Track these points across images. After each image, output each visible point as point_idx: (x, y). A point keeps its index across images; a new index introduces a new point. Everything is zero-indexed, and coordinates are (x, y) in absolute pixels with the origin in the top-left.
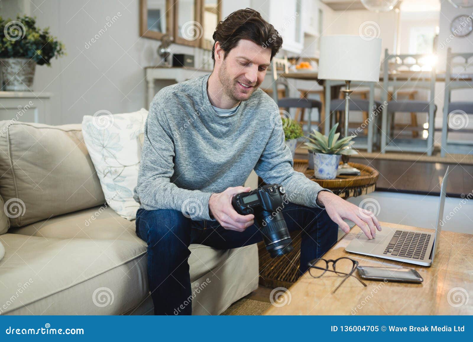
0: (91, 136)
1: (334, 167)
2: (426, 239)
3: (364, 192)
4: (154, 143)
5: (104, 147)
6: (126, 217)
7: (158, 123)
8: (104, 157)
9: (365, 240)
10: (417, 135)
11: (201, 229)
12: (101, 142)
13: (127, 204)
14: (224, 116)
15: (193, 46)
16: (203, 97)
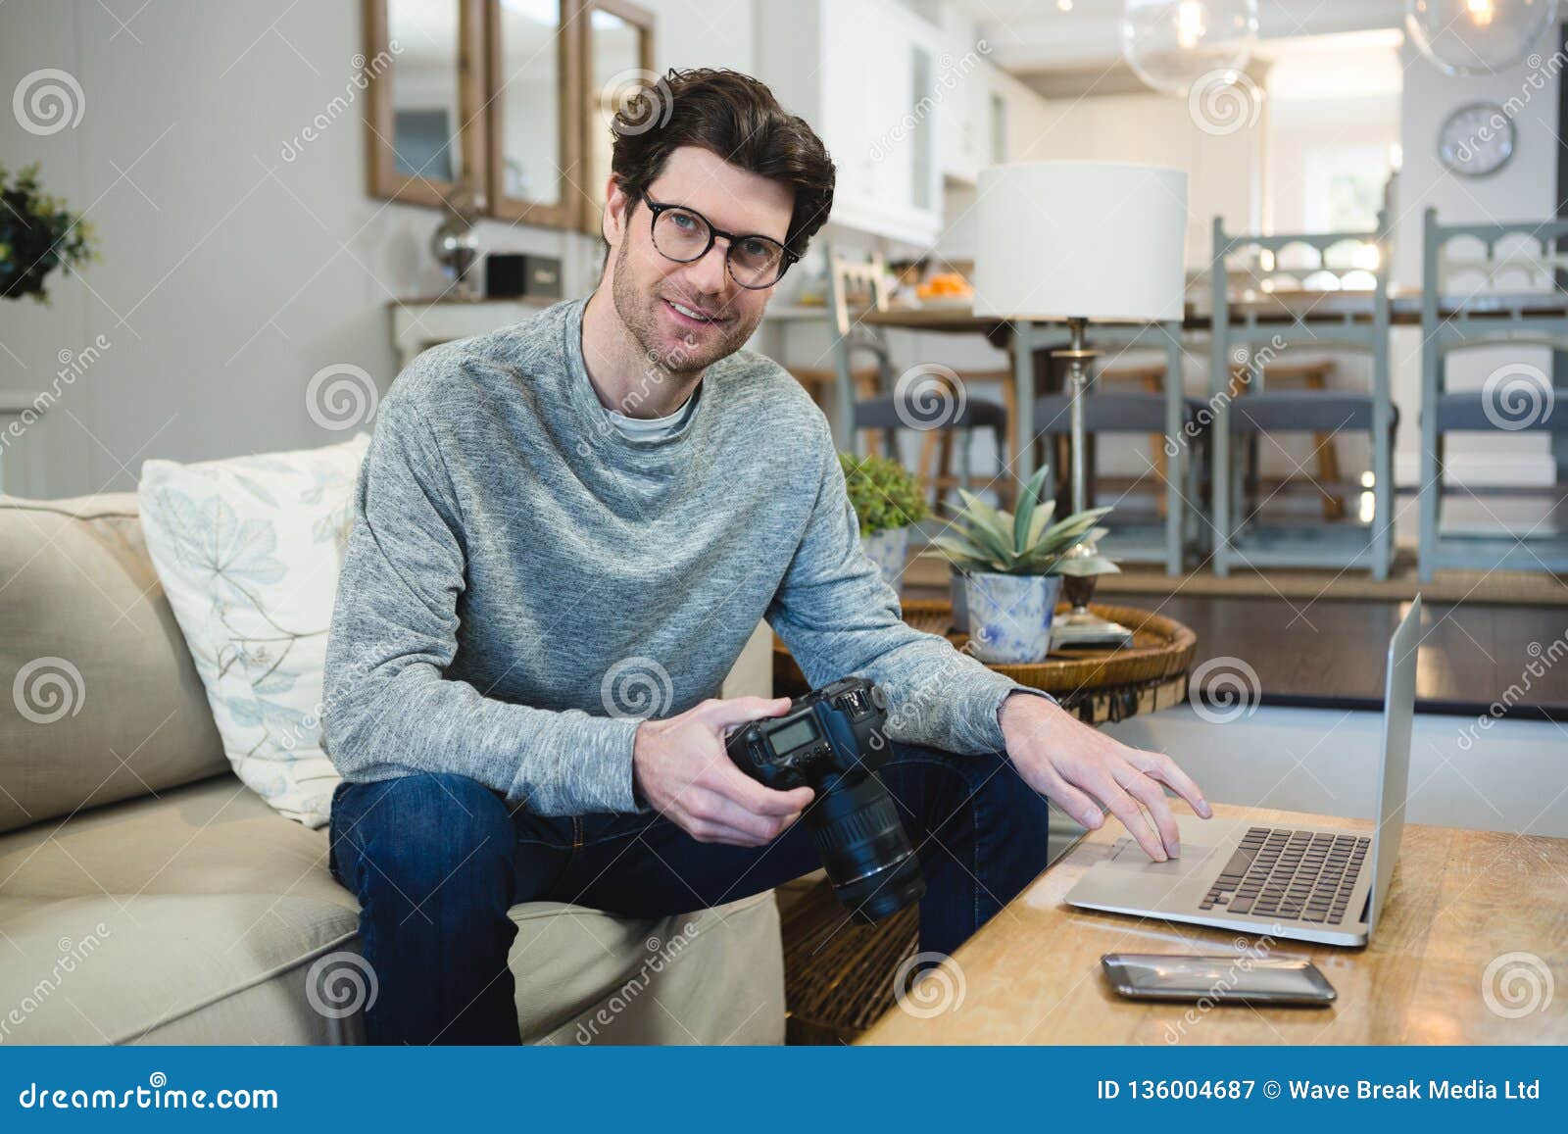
0: (171, 532)
1: (1039, 619)
2: (1352, 854)
3: (1144, 705)
4: (388, 541)
5: (218, 571)
6: (296, 816)
7: (407, 470)
8: (220, 606)
9: (1140, 866)
10: (1339, 512)
11: (562, 847)
12: (209, 551)
13: (303, 770)
14: (647, 443)
15: (559, 228)
16: (570, 377)
